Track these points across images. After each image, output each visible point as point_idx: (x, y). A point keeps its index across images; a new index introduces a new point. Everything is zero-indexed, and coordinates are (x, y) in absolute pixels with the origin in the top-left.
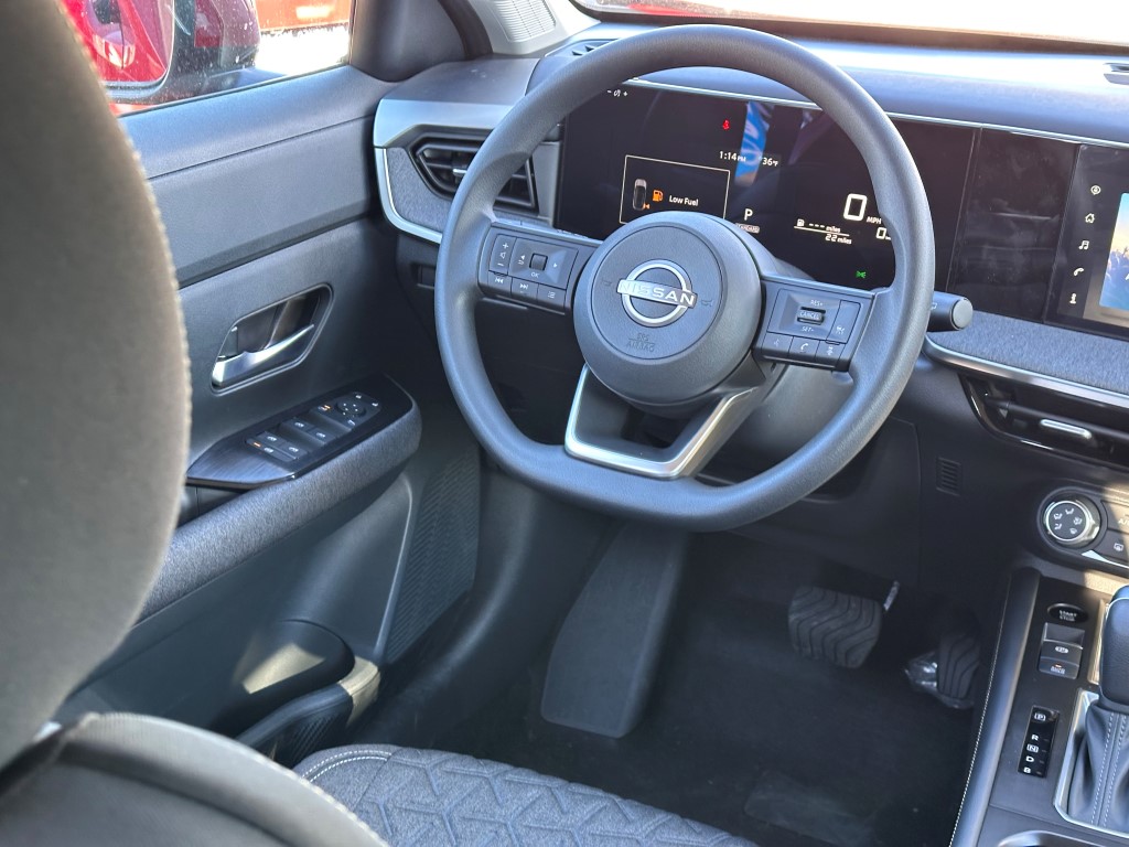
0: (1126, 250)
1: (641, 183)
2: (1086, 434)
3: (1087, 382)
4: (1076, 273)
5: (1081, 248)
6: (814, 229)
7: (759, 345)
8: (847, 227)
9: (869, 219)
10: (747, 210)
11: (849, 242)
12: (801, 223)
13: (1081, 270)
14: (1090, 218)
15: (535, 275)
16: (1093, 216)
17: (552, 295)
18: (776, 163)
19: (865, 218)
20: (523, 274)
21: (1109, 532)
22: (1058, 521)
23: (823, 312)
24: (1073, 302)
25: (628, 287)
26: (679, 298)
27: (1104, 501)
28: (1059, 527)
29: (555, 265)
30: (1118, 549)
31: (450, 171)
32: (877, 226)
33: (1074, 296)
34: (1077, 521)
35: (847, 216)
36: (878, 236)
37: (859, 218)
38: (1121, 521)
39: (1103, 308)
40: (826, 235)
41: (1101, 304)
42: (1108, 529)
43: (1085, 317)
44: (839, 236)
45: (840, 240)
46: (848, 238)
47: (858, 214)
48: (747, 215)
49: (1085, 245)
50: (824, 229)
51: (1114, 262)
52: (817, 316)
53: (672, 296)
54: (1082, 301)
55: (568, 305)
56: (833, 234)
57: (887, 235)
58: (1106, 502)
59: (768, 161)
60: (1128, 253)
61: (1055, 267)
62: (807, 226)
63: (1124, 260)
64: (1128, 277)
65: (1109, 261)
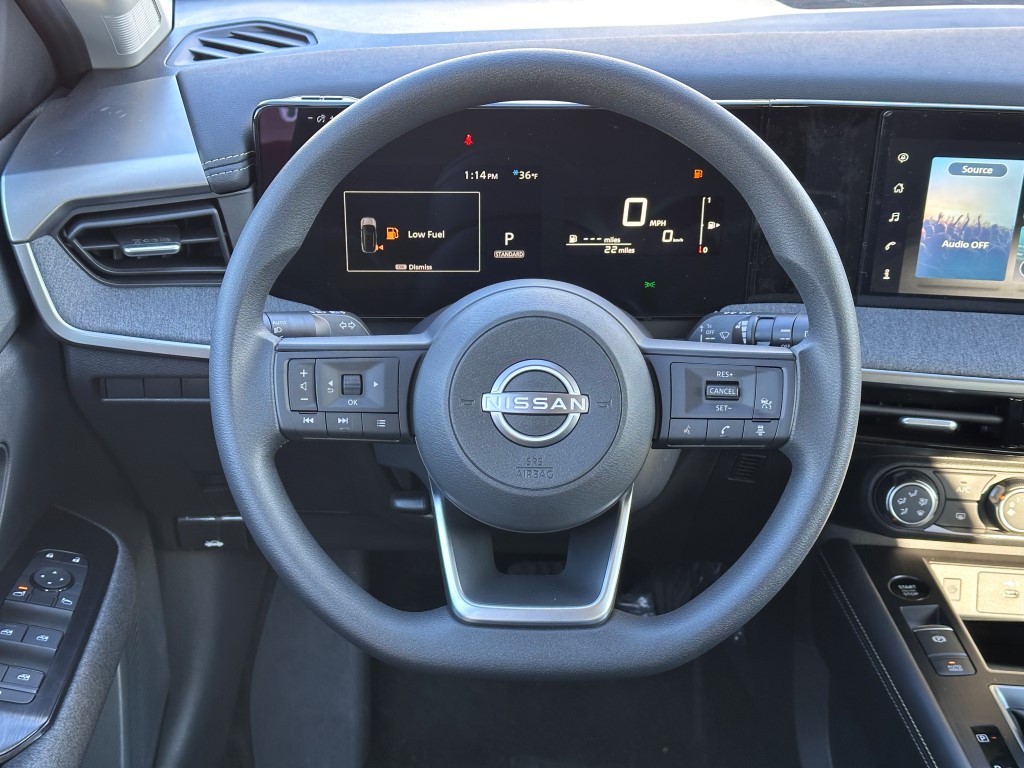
0: (940, 217)
1: (366, 221)
2: (953, 425)
3: (945, 370)
4: (887, 248)
5: (891, 220)
6: (590, 243)
7: (663, 434)
8: (627, 235)
9: (653, 223)
10: (507, 234)
11: (632, 251)
12: (573, 239)
13: (893, 243)
14: (899, 188)
15: (353, 402)
16: (901, 185)
17: (382, 423)
18: (535, 176)
19: (648, 221)
20: (338, 406)
21: (948, 502)
22: (903, 506)
23: (736, 383)
24: (887, 277)
25: (496, 402)
26: (567, 403)
27: (937, 472)
28: (905, 511)
29: (375, 384)
30: (961, 518)
31: (121, 251)
32: (661, 229)
33: (887, 271)
34: (923, 502)
35: (626, 223)
36: (664, 240)
37: (641, 223)
38: (959, 490)
39: (920, 279)
40: (604, 247)
41: (918, 274)
42: (947, 499)
43: (900, 291)
44: (620, 247)
45: (621, 251)
46: (630, 247)
47: (638, 219)
48: (507, 239)
49: (895, 217)
50: (602, 241)
51: (929, 230)
52: (731, 391)
53: (559, 404)
54: (895, 275)
55: (404, 429)
56: (612, 245)
57: (675, 237)
58: (939, 472)
59: (526, 175)
60: (945, 218)
61: (865, 245)
62: (580, 240)
63: (940, 227)
64: (946, 244)
65: (923, 230)
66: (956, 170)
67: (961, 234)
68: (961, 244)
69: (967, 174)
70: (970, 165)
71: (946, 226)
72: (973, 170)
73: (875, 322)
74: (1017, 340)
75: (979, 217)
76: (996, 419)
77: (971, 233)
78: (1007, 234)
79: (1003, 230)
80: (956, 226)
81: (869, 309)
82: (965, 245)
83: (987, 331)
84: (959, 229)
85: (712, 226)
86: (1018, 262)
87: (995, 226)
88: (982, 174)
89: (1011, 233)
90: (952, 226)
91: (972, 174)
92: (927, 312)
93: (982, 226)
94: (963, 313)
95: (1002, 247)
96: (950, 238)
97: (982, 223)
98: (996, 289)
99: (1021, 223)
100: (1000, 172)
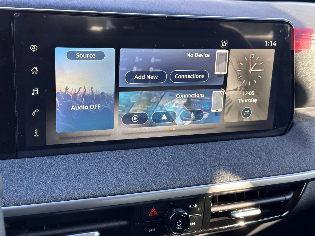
0: (67, 89)
2: (97, 234)
3: (86, 195)
4: (34, 114)
5: (33, 94)
13: (37, 110)
14: (35, 70)
16: (36, 68)
24: (37, 135)
33: (36, 131)
39: (59, 134)
41: (58, 131)
43: (48, 144)
49: (36, 91)
51: (60, 99)
54: (43, 133)
60: (70, 90)
61: (16, 113)
63: (67, 97)
64: (73, 108)
65: (57, 99)
66: (71, 56)
67: (82, 100)
68: (83, 107)
69: (79, 59)
70: (80, 52)
71: (71, 95)
72: (83, 56)
73: (31, 168)
74: (128, 166)
75: (92, 88)
76: (124, 223)
77: (89, 98)
78: (111, 98)
79: (108, 95)
80: (78, 95)
81: (27, 159)
82: (86, 108)
83: (109, 163)
84: (80, 97)
86: (120, 116)
87: (103, 93)
88: (89, 59)
89: (113, 97)
90: (75, 95)
91: (83, 59)
92: (68, 156)
93: (95, 94)
94: (92, 153)
95: (109, 107)
96: (75, 104)
97: (94, 92)
98: (109, 135)
99: (118, 89)
100: (100, 56)
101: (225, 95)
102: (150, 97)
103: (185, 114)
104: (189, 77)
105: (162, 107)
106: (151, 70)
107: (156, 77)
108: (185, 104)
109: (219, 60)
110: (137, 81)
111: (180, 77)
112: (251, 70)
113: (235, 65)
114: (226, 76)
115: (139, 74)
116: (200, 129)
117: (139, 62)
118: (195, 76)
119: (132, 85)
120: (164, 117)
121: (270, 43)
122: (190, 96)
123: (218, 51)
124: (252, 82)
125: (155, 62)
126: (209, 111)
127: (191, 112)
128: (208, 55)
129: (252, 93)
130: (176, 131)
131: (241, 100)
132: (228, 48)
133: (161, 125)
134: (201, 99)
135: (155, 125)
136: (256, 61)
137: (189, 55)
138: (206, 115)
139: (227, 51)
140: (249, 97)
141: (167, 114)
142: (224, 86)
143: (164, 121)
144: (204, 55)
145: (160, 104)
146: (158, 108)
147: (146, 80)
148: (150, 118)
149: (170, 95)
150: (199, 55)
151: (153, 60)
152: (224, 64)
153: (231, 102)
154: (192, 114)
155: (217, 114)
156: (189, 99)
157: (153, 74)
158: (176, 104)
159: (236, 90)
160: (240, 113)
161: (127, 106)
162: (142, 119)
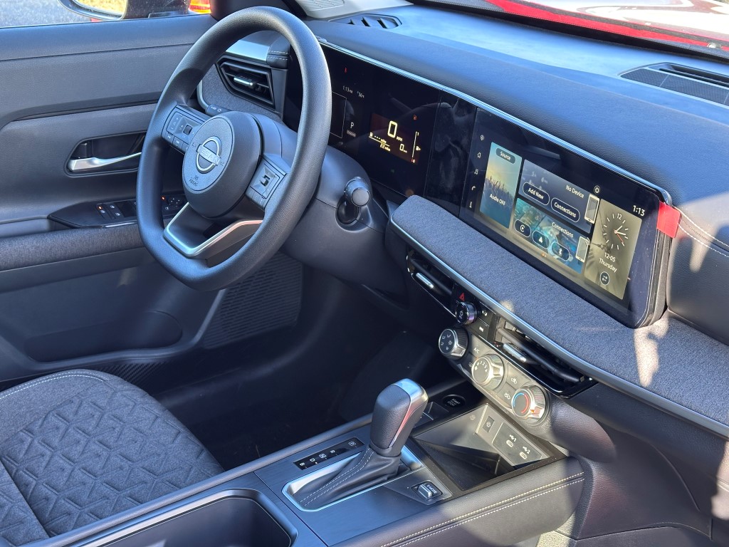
0: (490, 179)
2: (431, 285)
4: (472, 189)
5: (475, 173)
6: (376, 139)
7: (246, 193)
9: (398, 138)
10: (352, 123)
13: (474, 187)
16: (480, 154)
18: (363, 96)
19: (396, 136)
21: (468, 354)
22: (443, 341)
24: (471, 207)
28: (442, 344)
29: (193, 133)
31: (233, 78)
32: (400, 142)
33: (471, 203)
34: (450, 343)
35: (389, 134)
36: (401, 149)
37: (394, 136)
39: (480, 213)
40: (380, 144)
41: (480, 210)
43: (474, 217)
44: (386, 146)
45: (386, 148)
46: (389, 147)
47: (393, 134)
48: (351, 125)
49: (477, 172)
50: (380, 140)
51: (487, 185)
54: (473, 207)
56: (383, 144)
57: (404, 149)
59: (360, 95)
60: (492, 180)
61: (465, 183)
62: (373, 137)
63: (490, 184)
64: (491, 196)
65: (485, 184)
66: (498, 153)
67: (497, 192)
68: (496, 199)
69: (501, 156)
70: (504, 152)
75: (503, 185)
76: (450, 292)
77: (501, 193)
78: (512, 200)
79: (511, 197)
80: (495, 187)
82: (497, 200)
84: (496, 189)
85: (418, 149)
86: (514, 220)
87: (508, 193)
88: (506, 159)
90: (494, 185)
91: (503, 158)
93: (504, 191)
95: (510, 207)
96: (493, 193)
97: (504, 189)
98: (505, 233)
99: (518, 196)
100: (513, 160)
101: (589, 246)
102: (535, 214)
103: (556, 247)
104: (564, 210)
105: (541, 229)
106: (540, 189)
107: (542, 197)
108: (557, 236)
109: (590, 206)
110: (529, 194)
111: (558, 206)
112: (616, 232)
113: (603, 218)
114: (593, 226)
115: (533, 188)
116: (570, 274)
117: (534, 177)
118: (569, 212)
119: (526, 195)
120: (541, 240)
121: (638, 210)
122: (562, 230)
123: (591, 196)
124: (615, 247)
125: (544, 182)
126: (574, 255)
127: (561, 247)
128: (583, 196)
129: (613, 259)
130: (546, 259)
131: (602, 262)
132: (598, 195)
133: (538, 246)
134: (570, 238)
135: (534, 243)
136: (622, 224)
137: (568, 188)
138: (570, 259)
139: (598, 199)
140: (609, 261)
141: (544, 237)
142: (590, 236)
143: (540, 243)
144: (579, 194)
145: (541, 225)
146: (538, 228)
147: (535, 196)
148: (532, 235)
149: (549, 220)
150: (576, 192)
151: (543, 180)
152: (593, 212)
153: (593, 257)
154: (561, 250)
155: (579, 262)
156: (561, 233)
157: (541, 193)
158: (551, 233)
159: (599, 246)
160: (599, 275)
161: (520, 213)
162: (527, 232)
